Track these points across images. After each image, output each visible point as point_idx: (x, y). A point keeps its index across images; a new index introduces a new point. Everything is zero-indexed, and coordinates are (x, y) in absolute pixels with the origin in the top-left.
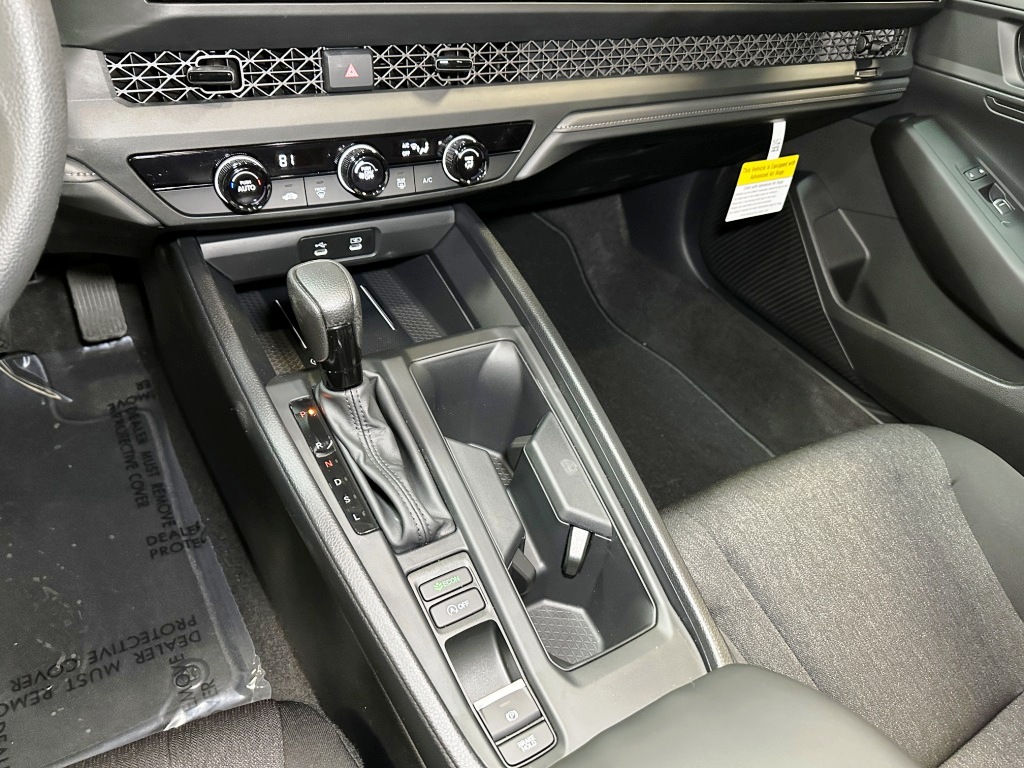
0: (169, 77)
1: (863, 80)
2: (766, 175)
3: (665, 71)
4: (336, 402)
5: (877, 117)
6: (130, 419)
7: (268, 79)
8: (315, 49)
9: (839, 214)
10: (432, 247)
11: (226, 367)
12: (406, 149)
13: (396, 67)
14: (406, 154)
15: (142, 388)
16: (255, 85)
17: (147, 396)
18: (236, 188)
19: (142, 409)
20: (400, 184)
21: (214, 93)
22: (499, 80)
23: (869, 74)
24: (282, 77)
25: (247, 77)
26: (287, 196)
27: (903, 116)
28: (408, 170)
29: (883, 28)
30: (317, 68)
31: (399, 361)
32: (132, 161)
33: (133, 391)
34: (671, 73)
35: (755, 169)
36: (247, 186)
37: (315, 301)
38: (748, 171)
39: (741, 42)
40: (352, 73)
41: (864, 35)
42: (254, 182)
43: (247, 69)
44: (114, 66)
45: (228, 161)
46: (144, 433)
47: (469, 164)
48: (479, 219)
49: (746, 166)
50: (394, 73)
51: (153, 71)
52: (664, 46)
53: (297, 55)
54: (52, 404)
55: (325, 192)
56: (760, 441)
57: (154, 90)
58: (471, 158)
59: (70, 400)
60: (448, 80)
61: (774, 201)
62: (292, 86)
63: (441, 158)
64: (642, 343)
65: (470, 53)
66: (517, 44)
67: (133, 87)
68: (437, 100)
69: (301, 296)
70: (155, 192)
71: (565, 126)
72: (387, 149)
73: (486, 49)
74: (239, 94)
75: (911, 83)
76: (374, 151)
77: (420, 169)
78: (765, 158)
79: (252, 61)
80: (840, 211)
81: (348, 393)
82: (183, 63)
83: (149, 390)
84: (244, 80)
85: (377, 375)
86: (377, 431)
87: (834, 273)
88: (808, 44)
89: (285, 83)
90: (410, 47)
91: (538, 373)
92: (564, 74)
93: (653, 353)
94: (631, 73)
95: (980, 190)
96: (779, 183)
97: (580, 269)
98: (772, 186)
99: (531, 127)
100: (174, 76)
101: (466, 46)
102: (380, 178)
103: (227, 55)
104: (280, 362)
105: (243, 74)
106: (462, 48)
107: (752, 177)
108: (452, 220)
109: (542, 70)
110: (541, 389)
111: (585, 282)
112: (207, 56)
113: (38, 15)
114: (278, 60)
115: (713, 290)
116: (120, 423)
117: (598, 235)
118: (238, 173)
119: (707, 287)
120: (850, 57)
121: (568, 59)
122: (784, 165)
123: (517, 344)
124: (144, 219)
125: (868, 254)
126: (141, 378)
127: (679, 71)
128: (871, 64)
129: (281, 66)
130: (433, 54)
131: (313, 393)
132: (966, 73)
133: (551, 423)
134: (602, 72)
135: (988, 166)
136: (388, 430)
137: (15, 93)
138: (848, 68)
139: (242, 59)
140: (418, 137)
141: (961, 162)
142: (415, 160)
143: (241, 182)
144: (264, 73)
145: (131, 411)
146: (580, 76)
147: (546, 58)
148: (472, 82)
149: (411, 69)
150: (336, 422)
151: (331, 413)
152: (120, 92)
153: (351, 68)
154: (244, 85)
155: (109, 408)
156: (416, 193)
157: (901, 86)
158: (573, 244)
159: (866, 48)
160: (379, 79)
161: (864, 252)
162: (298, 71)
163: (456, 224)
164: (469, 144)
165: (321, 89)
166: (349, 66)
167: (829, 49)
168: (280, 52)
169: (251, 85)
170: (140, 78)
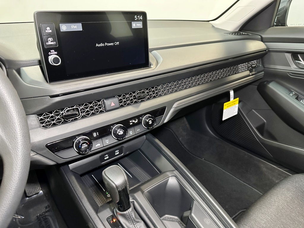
0: (57, 117)
1: (252, 75)
2: (231, 105)
3: (199, 84)
4: (123, 216)
5: (257, 83)
6: (44, 221)
7: (88, 111)
8: (101, 100)
9: (253, 111)
10: (140, 147)
11: (84, 210)
12: (131, 122)
13: (125, 100)
14: (131, 124)
15: (47, 208)
16: (84, 114)
17: (48, 211)
18: (81, 147)
19: (47, 216)
20: (131, 133)
21: (71, 119)
22: (154, 97)
23: (254, 73)
24: (92, 110)
25: (81, 112)
26: (97, 145)
27: (265, 82)
28: (133, 128)
29: (253, 61)
30: (102, 105)
31: (140, 193)
32: (47, 146)
33: (44, 210)
34: (201, 85)
35: (228, 104)
36: (85, 146)
37: (114, 183)
38: (226, 105)
39: (218, 72)
40: (113, 104)
41: (249, 63)
42: (87, 144)
43: (81, 110)
44: (40, 118)
45: (78, 139)
46: (49, 225)
47: (150, 122)
48: (153, 136)
49: (225, 104)
50: (125, 102)
51: (52, 117)
52: (197, 78)
53: (95, 103)
54: (17, 220)
55: (109, 141)
56: (250, 185)
57: (53, 122)
58: (151, 121)
59: (23, 217)
60: (140, 100)
61: (235, 112)
62: (95, 112)
63: (142, 123)
64: (202, 159)
65: (145, 92)
66: (157, 86)
67: (46, 123)
68: (138, 107)
69: (108, 182)
70: (55, 154)
71: (175, 105)
72: (126, 124)
73: (149, 90)
74: (79, 118)
75: (264, 73)
76: (122, 125)
77: (136, 127)
78: (230, 101)
79: (83, 107)
80: (253, 110)
81: (127, 212)
82: (61, 112)
83: (49, 208)
84: (80, 113)
85: (133, 200)
86: (138, 223)
87: (257, 128)
88: (235, 68)
89: (93, 111)
90: (128, 94)
91: (187, 187)
92: (172, 91)
93: (207, 162)
94: (190, 87)
95: (295, 98)
96: (235, 106)
97: (177, 139)
98: (233, 108)
99: (166, 108)
100: (59, 117)
101: (144, 90)
102: (125, 133)
103: (75, 107)
104: (97, 198)
105: (80, 111)
106: (143, 91)
107: (227, 107)
108: (145, 138)
109: (166, 92)
110: (189, 192)
111: (180, 142)
112: (69, 109)
113: (21, 115)
114: (90, 105)
115: (220, 139)
116: (40, 223)
117: (180, 128)
118: (82, 142)
119: (218, 138)
120: (247, 69)
121: (172, 87)
122: (235, 101)
123: (176, 177)
124: (51, 163)
125: (265, 121)
126: (46, 205)
127: (203, 84)
128: (253, 70)
129: (91, 107)
130: (135, 94)
131: (113, 212)
132: (280, 68)
133: (196, 205)
134: (182, 88)
135: (295, 91)
136: (142, 222)
137: (13, 142)
138: (247, 73)
139: (79, 107)
140: (134, 118)
141: (287, 91)
142: (134, 125)
143: (83, 145)
144: (86, 110)
145: (44, 218)
146: (176, 91)
147: (166, 88)
148: (147, 99)
149: (129, 100)
150: (124, 223)
151: (122, 220)
152: (42, 125)
153: (113, 103)
154: (80, 115)
155: (36, 218)
156: (136, 134)
157: (262, 74)
158: (174, 132)
159: (250, 66)
160: (121, 104)
161: (264, 121)
162: (97, 107)
163: (146, 139)
164: (149, 117)
165: (104, 111)
166: (111, 103)
167: (241, 69)
168: (91, 103)
169: (83, 114)
170: (48, 120)
